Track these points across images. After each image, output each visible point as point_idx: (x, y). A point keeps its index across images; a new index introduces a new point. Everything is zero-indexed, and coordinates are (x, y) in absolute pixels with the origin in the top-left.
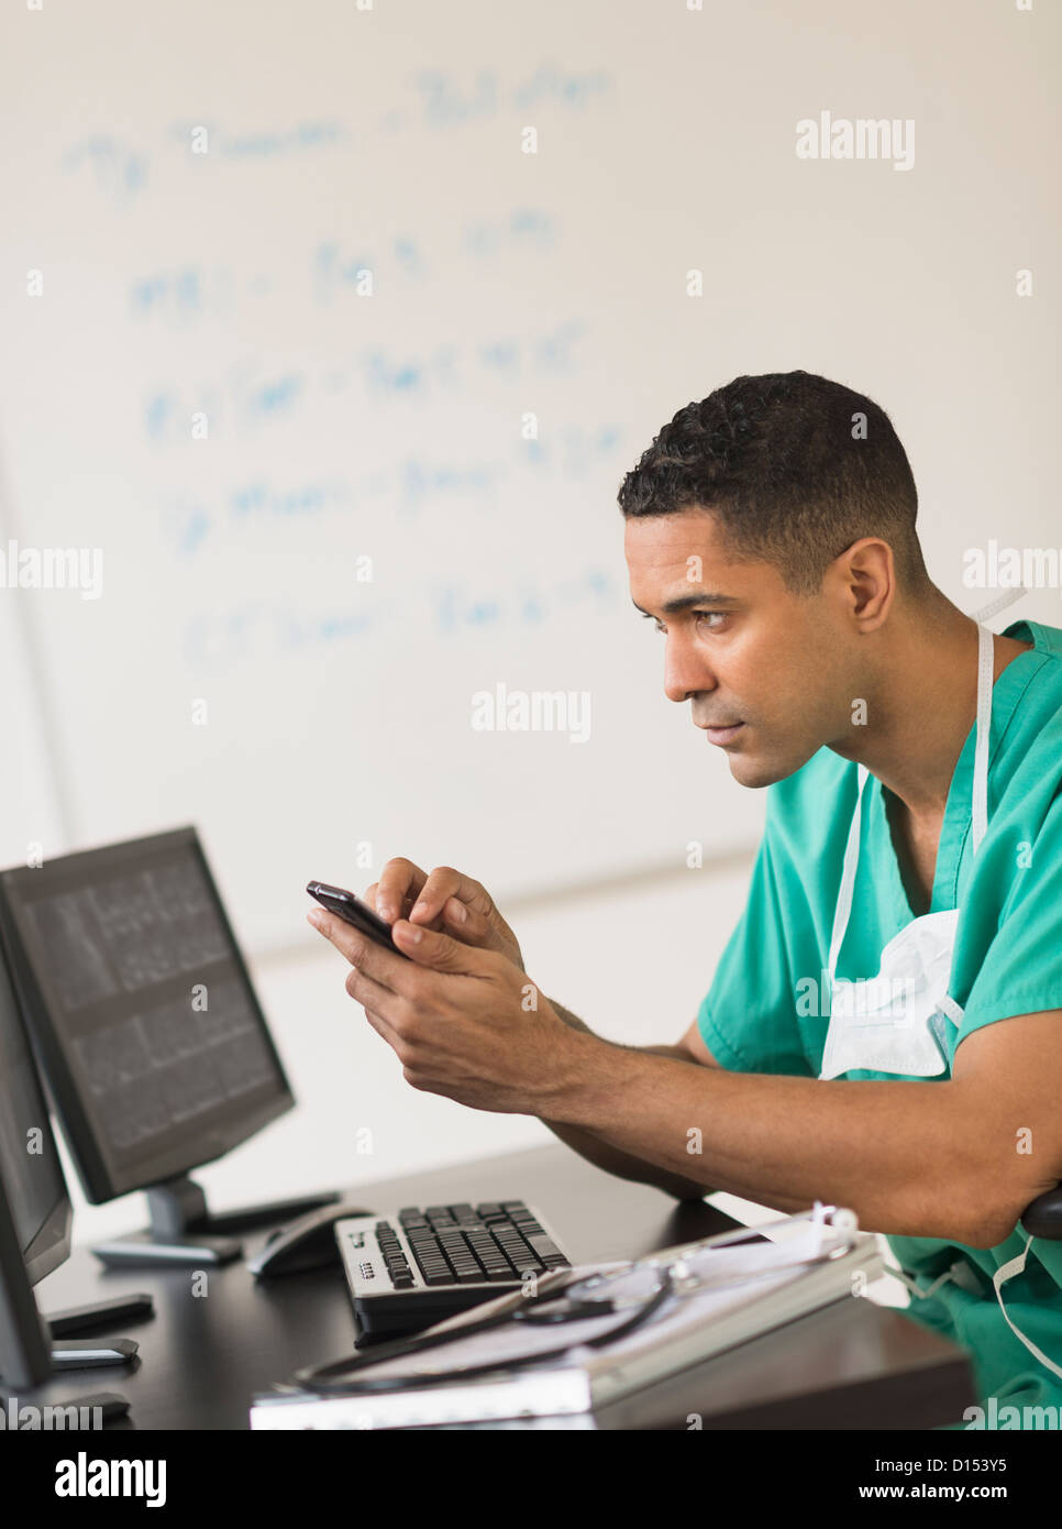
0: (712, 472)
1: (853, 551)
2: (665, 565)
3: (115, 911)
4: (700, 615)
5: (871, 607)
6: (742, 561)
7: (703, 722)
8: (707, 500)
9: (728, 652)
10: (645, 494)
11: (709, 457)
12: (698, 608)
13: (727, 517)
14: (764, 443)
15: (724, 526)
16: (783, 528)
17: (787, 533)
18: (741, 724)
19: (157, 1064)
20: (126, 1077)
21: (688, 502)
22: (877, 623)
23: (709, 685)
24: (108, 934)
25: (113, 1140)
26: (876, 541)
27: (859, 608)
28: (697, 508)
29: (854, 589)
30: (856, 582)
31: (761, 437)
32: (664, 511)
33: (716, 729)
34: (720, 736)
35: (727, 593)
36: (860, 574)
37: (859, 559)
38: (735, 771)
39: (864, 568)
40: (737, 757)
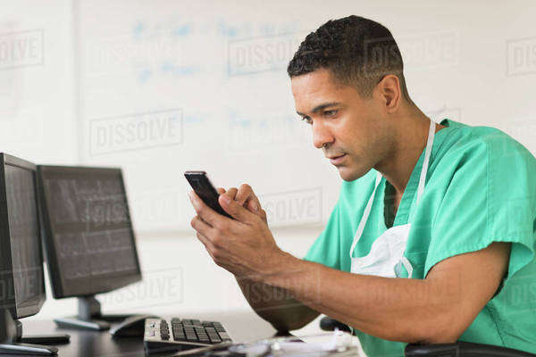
0: (326, 55)
1: (383, 81)
2: (310, 93)
3: (83, 191)
4: (326, 113)
5: (392, 103)
6: (341, 88)
7: (330, 155)
8: (325, 65)
9: (339, 126)
10: (300, 67)
11: (325, 49)
12: (327, 109)
13: (334, 71)
14: (345, 41)
15: (333, 74)
16: (356, 72)
17: (358, 75)
18: (345, 154)
19: (89, 252)
20: (75, 253)
21: (318, 67)
22: (395, 109)
23: (332, 140)
24: (78, 199)
25: (67, 275)
26: (391, 76)
27: (388, 104)
28: (322, 69)
29: (385, 96)
30: (385, 94)
31: (343, 39)
32: (309, 71)
33: (334, 158)
34: (335, 161)
35: (337, 102)
36: (388, 90)
37: (386, 85)
38: (342, 174)
39: (389, 87)
40: (342, 169)
